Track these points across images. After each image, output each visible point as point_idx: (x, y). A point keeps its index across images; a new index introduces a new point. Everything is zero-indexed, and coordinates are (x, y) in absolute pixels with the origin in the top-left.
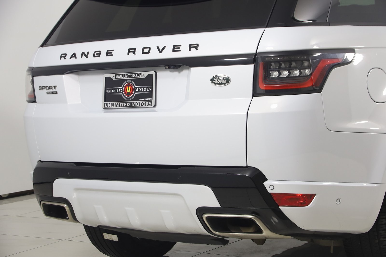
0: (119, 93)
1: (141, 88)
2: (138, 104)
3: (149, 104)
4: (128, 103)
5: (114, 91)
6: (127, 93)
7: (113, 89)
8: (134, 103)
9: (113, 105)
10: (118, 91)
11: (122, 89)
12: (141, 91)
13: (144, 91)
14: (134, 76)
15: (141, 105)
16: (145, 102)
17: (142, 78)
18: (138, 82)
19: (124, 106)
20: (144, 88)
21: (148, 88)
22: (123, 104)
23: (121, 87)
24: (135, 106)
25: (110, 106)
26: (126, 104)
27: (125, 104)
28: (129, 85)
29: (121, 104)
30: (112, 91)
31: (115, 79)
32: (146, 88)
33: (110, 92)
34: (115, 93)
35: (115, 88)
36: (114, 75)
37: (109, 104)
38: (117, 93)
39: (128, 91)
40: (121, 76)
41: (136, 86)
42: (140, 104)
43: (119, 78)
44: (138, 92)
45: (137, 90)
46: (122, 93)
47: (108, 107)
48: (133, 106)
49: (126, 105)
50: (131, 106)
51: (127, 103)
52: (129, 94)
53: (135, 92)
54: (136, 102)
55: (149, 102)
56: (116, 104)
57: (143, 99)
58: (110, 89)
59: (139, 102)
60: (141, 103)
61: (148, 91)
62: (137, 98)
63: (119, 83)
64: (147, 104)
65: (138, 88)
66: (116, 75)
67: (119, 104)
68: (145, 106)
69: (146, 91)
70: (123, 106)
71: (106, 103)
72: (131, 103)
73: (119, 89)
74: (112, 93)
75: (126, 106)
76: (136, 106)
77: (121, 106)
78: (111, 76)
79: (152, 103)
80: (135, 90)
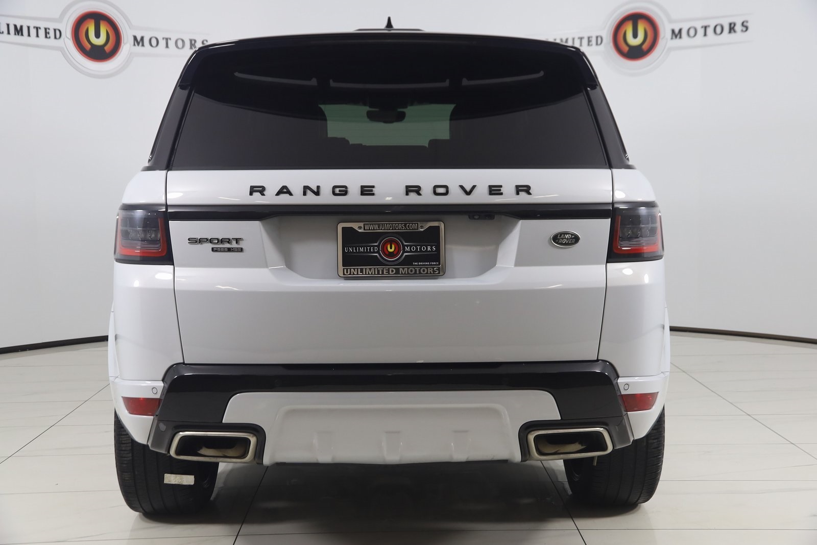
0: (370, 252)
1: (416, 246)
2: (411, 271)
3: (434, 271)
4: (392, 269)
5: (362, 250)
6: (387, 253)
7: (359, 247)
8: (403, 269)
9: (362, 272)
10: (370, 249)
11: (378, 246)
12: (416, 251)
13: (421, 251)
14: (402, 227)
15: (418, 272)
16: (427, 268)
17: (418, 230)
18: (410, 236)
19: (385, 273)
20: (421, 246)
21: (428, 247)
22: (383, 271)
23: (376, 244)
24: (406, 273)
25: (356, 273)
26: (389, 270)
27: (386, 270)
28: (391, 241)
29: (379, 271)
30: (356, 250)
31: (363, 231)
32: (426, 246)
33: (353, 250)
34: (364, 252)
35: (364, 245)
36: (362, 224)
37: (352, 270)
38: (367, 252)
39: (391, 251)
40: (376, 227)
41: (406, 242)
42: (416, 270)
43: (372, 230)
44: (411, 251)
45: (407, 249)
46: (378, 252)
47: (350, 274)
48: (402, 274)
49: (389, 272)
51: (389, 268)
52: (391, 255)
53: (405, 252)
54: (409, 268)
55: (434, 268)
56: (368, 270)
57: (420, 263)
58: (352, 246)
59: (414, 268)
60: (418, 269)
61: (429, 251)
62: (408, 261)
63: (372, 237)
64: (430, 270)
65: (411, 246)
66: (366, 224)
67: (373, 270)
68: (427, 273)
69: (426, 251)
70: (383, 273)
71: (347, 268)
72: (398, 269)
73: (372, 246)
74: (355, 252)
75: (389, 274)
76: (408, 273)
77: (378, 274)
78: (355, 226)
79: (439, 269)
80: (404, 249)
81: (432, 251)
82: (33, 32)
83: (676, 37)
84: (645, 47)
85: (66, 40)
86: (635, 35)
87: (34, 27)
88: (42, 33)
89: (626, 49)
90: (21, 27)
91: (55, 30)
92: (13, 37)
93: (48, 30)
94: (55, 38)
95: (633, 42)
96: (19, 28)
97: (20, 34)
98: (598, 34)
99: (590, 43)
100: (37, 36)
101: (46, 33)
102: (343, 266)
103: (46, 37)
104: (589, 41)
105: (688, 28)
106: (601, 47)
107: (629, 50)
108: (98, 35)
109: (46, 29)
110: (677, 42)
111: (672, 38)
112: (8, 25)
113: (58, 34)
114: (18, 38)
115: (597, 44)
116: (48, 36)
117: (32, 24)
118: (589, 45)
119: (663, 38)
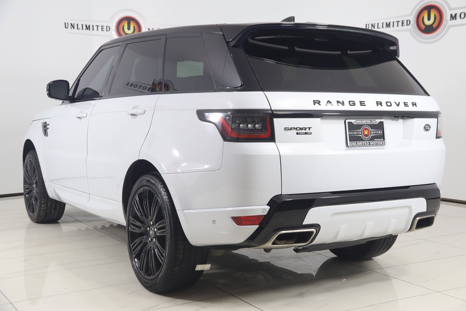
0: (359, 134)
1: (375, 131)
3: (383, 143)
5: (355, 133)
6: (365, 135)
7: (354, 132)
8: (372, 142)
9: (357, 144)
10: (358, 133)
11: (361, 131)
12: (375, 134)
13: (377, 134)
14: (370, 122)
15: (377, 144)
16: (380, 142)
17: (376, 123)
18: (373, 126)
20: (377, 131)
21: (380, 132)
22: (364, 143)
23: (361, 130)
25: (354, 145)
26: (366, 143)
28: (366, 129)
29: (363, 143)
30: (353, 133)
31: (355, 124)
32: (379, 131)
34: (356, 134)
35: (356, 131)
37: (353, 143)
38: (357, 134)
39: (366, 133)
40: (360, 121)
41: (371, 129)
43: (359, 123)
44: (373, 134)
45: (372, 133)
46: (361, 134)
47: (352, 145)
48: (371, 145)
49: (366, 144)
50: (370, 144)
52: (366, 136)
53: (371, 134)
54: (374, 142)
55: (382, 142)
56: (359, 143)
57: (377, 140)
58: (352, 132)
59: (376, 142)
60: (377, 142)
61: (380, 134)
62: (372, 139)
63: (359, 127)
64: (381, 143)
65: (373, 131)
66: (357, 120)
67: (360, 143)
68: (380, 144)
69: (379, 134)
70: (364, 145)
71: (351, 143)
72: (370, 143)
74: (353, 134)
76: (374, 145)
77: (363, 145)
78: (352, 121)
79: (384, 142)
80: (371, 132)
81: (381, 134)
82: (95, 28)
83: (453, 19)
84: (434, 26)
85: (112, 32)
86: (429, 19)
87: (96, 26)
88: (100, 28)
89: (423, 27)
90: (89, 26)
91: (107, 27)
92: (85, 31)
93: (103, 27)
94: (107, 31)
95: (428, 23)
96: (88, 26)
97: (88, 29)
98: (407, 19)
99: (403, 25)
100: (97, 30)
101: (102, 28)
102: (350, 141)
103: (102, 30)
104: (403, 23)
105: (460, 13)
106: (410, 27)
107: (425, 28)
108: (129, 29)
109: (102, 26)
110: (454, 22)
111: (451, 20)
112: (82, 25)
113: (108, 28)
114: (88, 31)
115: (407, 25)
116: (103, 30)
117: (95, 24)
118: (402, 25)
119: (445, 20)
